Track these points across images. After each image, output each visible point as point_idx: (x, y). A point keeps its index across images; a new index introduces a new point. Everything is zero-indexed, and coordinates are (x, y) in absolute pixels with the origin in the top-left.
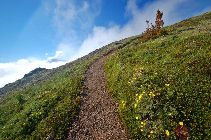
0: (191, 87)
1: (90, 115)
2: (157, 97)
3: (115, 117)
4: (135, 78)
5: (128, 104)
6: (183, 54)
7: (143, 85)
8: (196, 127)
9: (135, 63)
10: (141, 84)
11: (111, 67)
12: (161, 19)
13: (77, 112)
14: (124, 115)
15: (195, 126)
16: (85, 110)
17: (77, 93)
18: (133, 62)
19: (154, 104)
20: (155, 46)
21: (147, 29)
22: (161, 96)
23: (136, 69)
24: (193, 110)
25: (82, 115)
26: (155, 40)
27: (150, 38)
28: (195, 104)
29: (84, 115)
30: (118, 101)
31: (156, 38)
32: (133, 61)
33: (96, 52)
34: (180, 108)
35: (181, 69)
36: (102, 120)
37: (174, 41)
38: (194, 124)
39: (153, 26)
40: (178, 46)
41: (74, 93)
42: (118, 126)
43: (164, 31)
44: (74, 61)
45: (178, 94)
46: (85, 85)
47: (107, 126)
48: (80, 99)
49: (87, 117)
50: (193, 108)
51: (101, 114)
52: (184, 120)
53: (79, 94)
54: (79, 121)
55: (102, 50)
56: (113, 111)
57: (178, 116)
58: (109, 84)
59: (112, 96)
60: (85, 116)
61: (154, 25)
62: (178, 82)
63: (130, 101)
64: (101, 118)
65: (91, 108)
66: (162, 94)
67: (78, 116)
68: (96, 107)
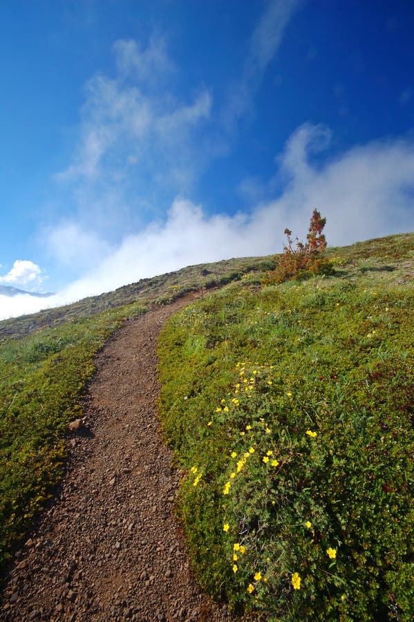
0: (367, 443)
1: (91, 509)
2: (284, 470)
3: (165, 519)
4: (235, 401)
5: (208, 478)
6: (361, 342)
7: (255, 423)
8: (367, 564)
9: (245, 345)
10: (250, 421)
11: (179, 344)
12: (320, 233)
13: (49, 496)
14: (193, 514)
15: (365, 560)
16: (76, 488)
17: (59, 427)
18: (240, 341)
19: (273, 491)
20: (301, 303)
21: (286, 248)
22: (293, 465)
23: (243, 373)
24: (364, 512)
25: (64, 507)
26: (305, 283)
27: (292, 275)
28: (370, 495)
29: (70, 508)
30: (182, 464)
31: (306, 277)
32: (240, 338)
33: (141, 288)
34: (335, 505)
35: (351, 386)
36: (126, 527)
37: (344, 296)
38: (364, 555)
39: (301, 245)
40: (353, 313)
41: (50, 427)
42: (171, 549)
43: (327, 264)
44: (70, 306)
45: (335, 461)
46: (92, 399)
47: (139, 549)
48: (65, 449)
49: (78, 515)
50: (365, 508)
51: (124, 506)
52: (340, 543)
53: (67, 429)
54: (52, 530)
55: (161, 285)
56: (164, 497)
57: (327, 531)
58: (164, 402)
59: (169, 445)
60: (73, 510)
61: (304, 244)
62: (340, 425)
63: (214, 469)
64: (124, 521)
65: (98, 484)
66: (296, 458)
67: (49, 512)
68: (112, 482)
